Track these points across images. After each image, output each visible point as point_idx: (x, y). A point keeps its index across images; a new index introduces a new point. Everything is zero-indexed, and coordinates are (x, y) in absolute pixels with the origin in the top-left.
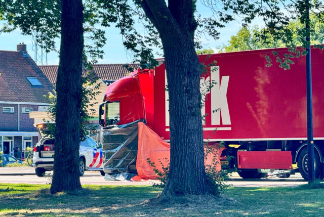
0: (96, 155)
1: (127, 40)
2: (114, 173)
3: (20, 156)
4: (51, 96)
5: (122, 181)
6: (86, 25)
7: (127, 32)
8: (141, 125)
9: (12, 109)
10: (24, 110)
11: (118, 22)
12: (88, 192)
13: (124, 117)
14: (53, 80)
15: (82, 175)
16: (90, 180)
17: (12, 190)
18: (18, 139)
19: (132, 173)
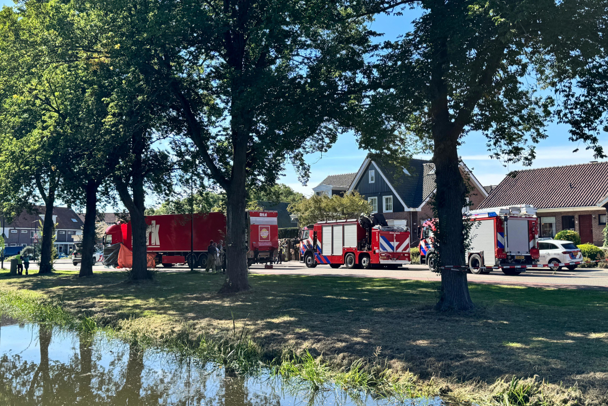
0: (101, 256)
1: (115, 212)
2: (108, 265)
3: (67, 254)
4: (82, 228)
5: (112, 269)
6: (98, 203)
7: (115, 208)
8: (121, 244)
9: (64, 233)
10: (69, 233)
11: (111, 204)
12: (96, 275)
13: (114, 241)
14: (83, 219)
15: (94, 265)
16: (99, 268)
17: (62, 274)
18: (66, 246)
19: (116, 265)
